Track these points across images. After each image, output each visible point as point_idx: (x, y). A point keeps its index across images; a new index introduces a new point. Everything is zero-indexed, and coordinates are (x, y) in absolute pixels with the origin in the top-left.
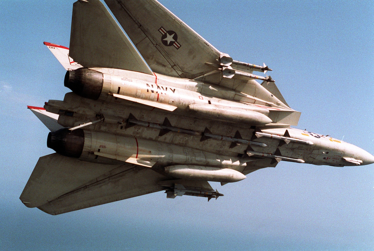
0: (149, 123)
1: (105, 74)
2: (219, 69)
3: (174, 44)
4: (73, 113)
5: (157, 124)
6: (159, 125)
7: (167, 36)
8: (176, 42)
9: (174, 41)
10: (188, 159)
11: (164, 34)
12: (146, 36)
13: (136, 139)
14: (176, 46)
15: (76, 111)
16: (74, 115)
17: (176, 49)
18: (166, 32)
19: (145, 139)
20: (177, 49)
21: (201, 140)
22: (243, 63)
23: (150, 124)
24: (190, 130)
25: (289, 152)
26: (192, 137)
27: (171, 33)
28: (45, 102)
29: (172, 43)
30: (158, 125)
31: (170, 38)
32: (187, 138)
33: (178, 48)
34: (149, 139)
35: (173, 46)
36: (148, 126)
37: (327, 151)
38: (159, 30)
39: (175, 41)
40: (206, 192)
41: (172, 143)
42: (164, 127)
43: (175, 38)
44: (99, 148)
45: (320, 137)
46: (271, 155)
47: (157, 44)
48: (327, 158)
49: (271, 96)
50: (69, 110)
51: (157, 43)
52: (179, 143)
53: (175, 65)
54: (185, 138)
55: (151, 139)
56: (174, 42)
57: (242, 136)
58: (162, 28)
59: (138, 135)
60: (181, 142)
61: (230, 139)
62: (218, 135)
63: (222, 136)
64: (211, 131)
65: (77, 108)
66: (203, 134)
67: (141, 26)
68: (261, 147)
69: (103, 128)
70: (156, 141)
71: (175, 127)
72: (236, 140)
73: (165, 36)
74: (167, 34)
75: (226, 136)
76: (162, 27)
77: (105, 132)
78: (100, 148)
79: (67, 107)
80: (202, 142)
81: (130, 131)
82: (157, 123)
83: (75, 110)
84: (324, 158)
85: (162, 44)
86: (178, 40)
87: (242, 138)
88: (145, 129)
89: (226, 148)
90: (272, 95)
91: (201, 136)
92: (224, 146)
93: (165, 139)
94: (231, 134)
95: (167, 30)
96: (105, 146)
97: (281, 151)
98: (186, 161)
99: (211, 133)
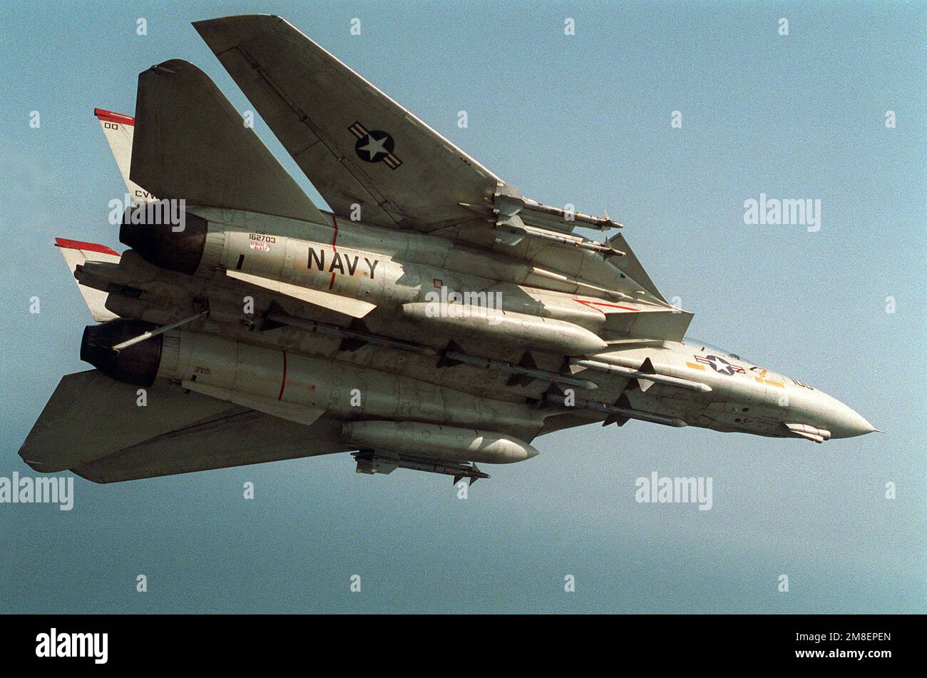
0: (316, 323)
1: (212, 222)
2: (489, 221)
3: (385, 159)
4: (140, 291)
5: (335, 326)
6: (341, 328)
7: (370, 141)
8: (390, 155)
9: (385, 151)
10: (402, 408)
11: (361, 137)
12: (318, 139)
13: (284, 352)
14: (390, 163)
15: (147, 289)
16: (143, 295)
17: (391, 169)
18: (366, 134)
19: (306, 354)
20: (394, 169)
21: (439, 365)
22: (550, 208)
23: (319, 324)
24: (413, 343)
25: (650, 402)
26: (417, 357)
27: (377, 135)
28: (77, 266)
29: (379, 157)
30: (337, 328)
31: (375, 147)
32: (405, 359)
33: (394, 166)
34: (316, 355)
35: (382, 162)
36: (315, 329)
37: (745, 406)
38: (349, 129)
39: (387, 152)
40: (449, 467)
41: (370, 366)
42: (352, 335)
43: (389, 145)
44: (194, 374)
45: (732, 373)
46: (605, 406)
47: (344, 157)
48: (745, 420)
49: (620, 276)
50: (131, 285)
51: (346, 156)
52: (388, 367)
53: (386, 202)
54: (401, 357)
55: (319, 356)
56: (386, 155)
57: (536, 363)
58: (357, 125)
59: (290, 346)
60: (392, 366)
61: (507, 368)
62: (481, 357)
63: (489, 360)
64: (465, 349)
65: (149, 282)
66: (442, 352)
67: (306, 117)
68: (584, 388)
69: (209, 327)
70: (332, 359)
71: (377, 335)
72: (522, 370)
73: (364, 141)
74: (370, 137)
75: (500, 361)
76: (357, 122)
77: (213, 334)
78: (196, 374)
79: (126, 279)
80: (442, 370)
81: (273, 336)
82: (336, 323)
83: (144, 287)
84: (738, 420)
85: (357, 156)
86: (396, 151)
87: (538, 367)
88: (308, 334)
89: (499, 383)
90: (621, 274)
91: (439, 357)
92: (494, 380)
93: (354, 357)
94: (513, 356)
95: (369, 129)
96: (208, 370)
97: (630, 400)
98: (396, 412)
99: (462, 352)
